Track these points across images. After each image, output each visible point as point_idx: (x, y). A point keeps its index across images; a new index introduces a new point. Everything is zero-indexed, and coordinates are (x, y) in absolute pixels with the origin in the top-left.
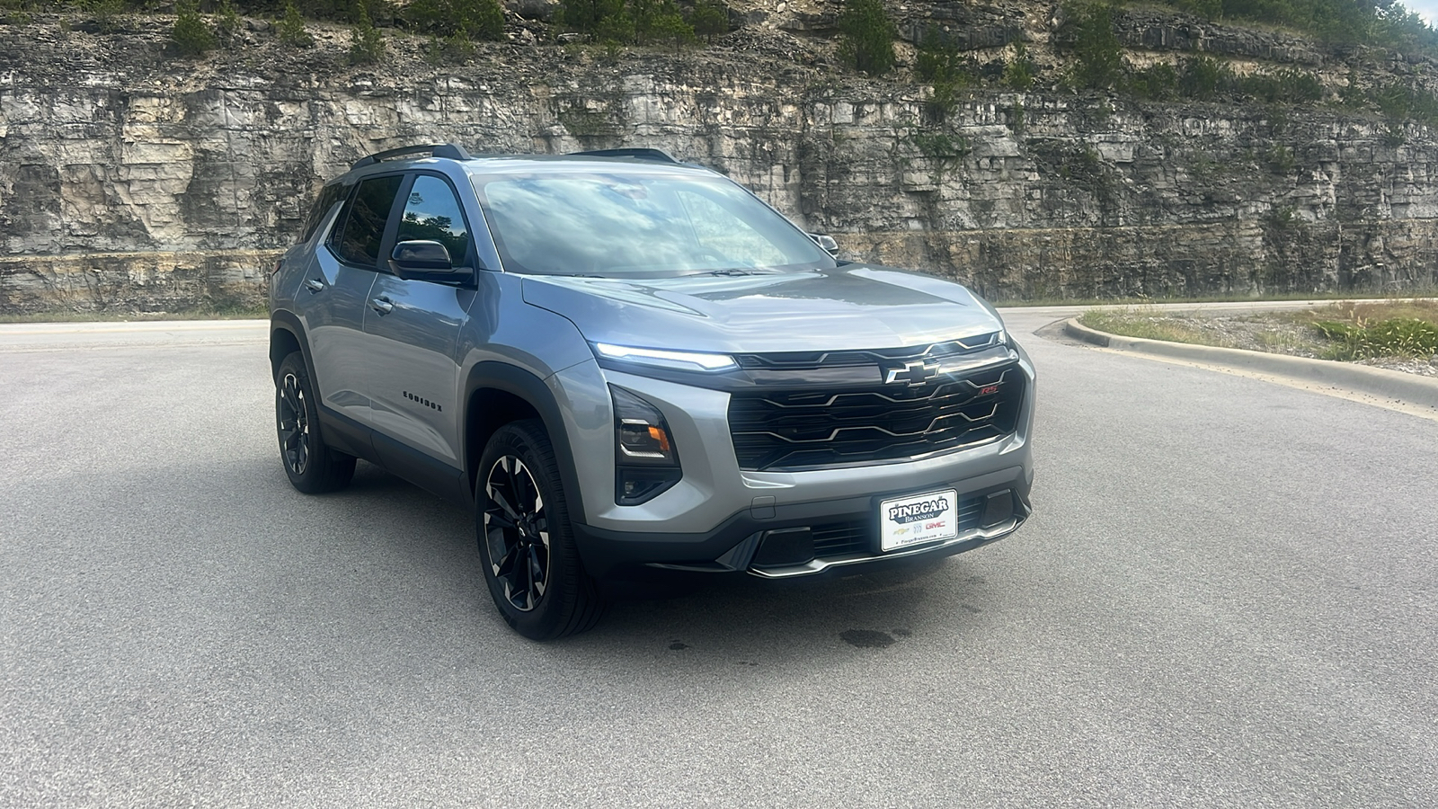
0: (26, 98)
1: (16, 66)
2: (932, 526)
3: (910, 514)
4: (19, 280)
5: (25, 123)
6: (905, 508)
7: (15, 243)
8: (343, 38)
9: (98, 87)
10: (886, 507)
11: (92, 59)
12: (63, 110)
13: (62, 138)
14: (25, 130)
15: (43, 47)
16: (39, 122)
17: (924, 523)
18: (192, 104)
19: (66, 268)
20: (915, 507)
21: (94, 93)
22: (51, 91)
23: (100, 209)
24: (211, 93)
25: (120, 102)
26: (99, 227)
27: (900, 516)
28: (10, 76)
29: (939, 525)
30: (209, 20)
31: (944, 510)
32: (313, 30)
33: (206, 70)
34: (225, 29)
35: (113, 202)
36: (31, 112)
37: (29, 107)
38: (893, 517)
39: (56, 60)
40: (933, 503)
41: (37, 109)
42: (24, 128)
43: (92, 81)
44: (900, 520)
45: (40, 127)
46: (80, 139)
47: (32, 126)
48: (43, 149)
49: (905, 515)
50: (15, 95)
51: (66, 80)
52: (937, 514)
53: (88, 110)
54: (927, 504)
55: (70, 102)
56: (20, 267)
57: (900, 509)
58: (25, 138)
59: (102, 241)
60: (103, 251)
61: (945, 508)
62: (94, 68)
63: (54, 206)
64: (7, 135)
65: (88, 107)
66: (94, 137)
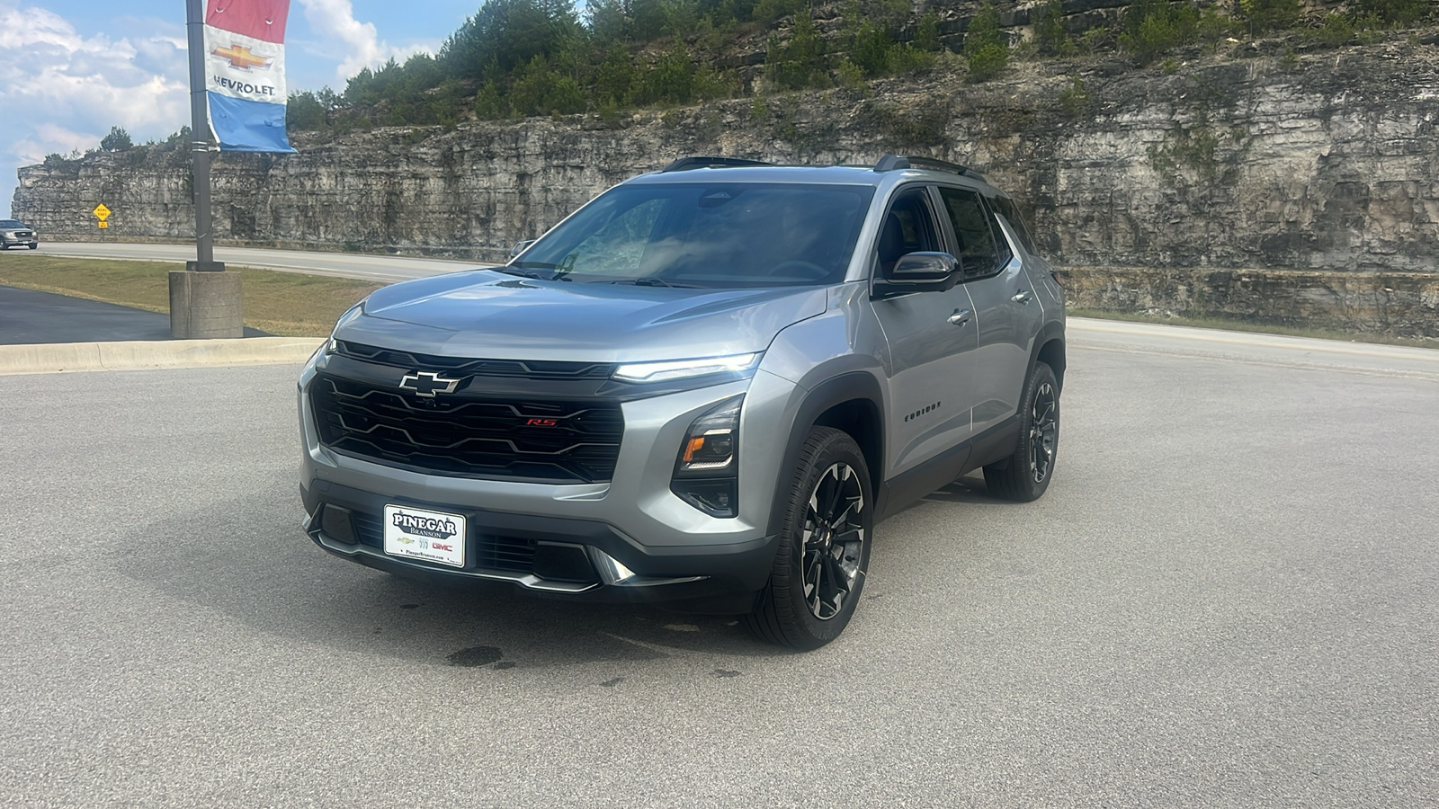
0: (1354, 117)
1: (1351, 86)
2: (439, 547)
3: (415, 525)
4: (1313, 294)
5: (1348, 142)
6: (410, 519)
7: (1317, 258)
9: (1429, 100)
10: (390, 511)
11: (1431, 72)
12: (1387, 127)
13: (1381, 155)
14: (1346, 149)
15: (1384, 65)
16: (1361, 140)
17: (431, 540)
19: (1358, 289)
20: (420, 520)
21: (1422, 108)
22: (1380, 109)
23: (1405, 227)
26: (1400, 246)
27: (405, 524)
28: (1343, 97)
29: (445, 548)
31: (451, 534)
35: (1420, 220)
36: (1355, 130)
37: (1355, 125)
38: (397, 523)
39: (1392, 77)
40: (440, 523)
41: (1362, 127)
42: (1346, 146)
43: (1424, 95)
44: (406, 530)
45: (1362, 145)
46: (1398, 156)
47: (1353, 145)
48: (1359, 166)
49: (410, 525)
50: (1344, 114)
51: (1397, 96)
52: (445, 536)
54: (434, 522)
55: (1396, 118)
56: (1315, 282)
57: (405, 518)
58: (1344, 156)
59: (1400, 260)
60: (1398, 270)
61: (453, 532)
62: (1430, 82)
63: (1359, 224)
64: (1329, 154)
65: (1414, 122)
66: (1414, 153)
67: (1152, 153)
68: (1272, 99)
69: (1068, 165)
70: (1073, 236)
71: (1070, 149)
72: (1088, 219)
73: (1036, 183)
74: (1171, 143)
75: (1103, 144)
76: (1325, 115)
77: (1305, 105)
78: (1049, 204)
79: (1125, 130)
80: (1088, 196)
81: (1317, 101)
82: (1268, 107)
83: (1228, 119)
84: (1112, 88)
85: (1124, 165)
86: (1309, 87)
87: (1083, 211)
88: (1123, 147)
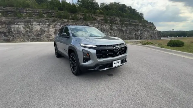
1: (41, 22)
4: (42, 39)
7: (42, 36)
8: (66, 20)
11: (47, 22)
12: (45, 26)
13: (45, 28)
16: (43, 27)
18: (55, 25)
19: (45, 38)
21: (47, 24)
22: (44, 24)
23: (48, 33)
24: (56, 25)
25: (49, 25)
26: (48, 35)
30: (56, 19)
32: (64, 20)
33: (56, 23)
34: (57, 20)
35: (49, 33)
37: (42, 25)
39: (44, 22)
48: (43, 29)
53: (47, 26)
56: (42, 38)
59: (48, 36)
63: (44, 33)
64: (41, 28)
66: (47, 28)
67: (23, 27)
68: (34, 23)
69: (13, 28)
70: (16, 35)
71: (13, 26)
72: (17, 33)
73: (9, 30)
74: (25, 26)
75: (17, 26)
76: (39, 25)
77: (37, 24)
78: (12, 32)
79: (19, 25)
80: (16, 31)
81: (38, 23)
82: (34, 24)
83: (30, 24)
84: (16, 21)
85: (20, 28)
86: (37, 22)
87: (16, 33)
88: (19, 26)
